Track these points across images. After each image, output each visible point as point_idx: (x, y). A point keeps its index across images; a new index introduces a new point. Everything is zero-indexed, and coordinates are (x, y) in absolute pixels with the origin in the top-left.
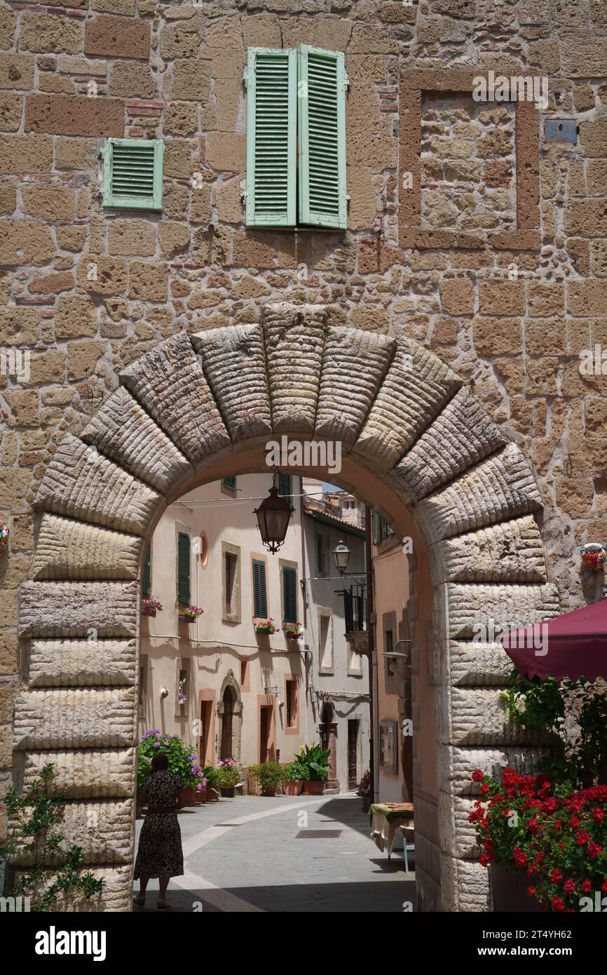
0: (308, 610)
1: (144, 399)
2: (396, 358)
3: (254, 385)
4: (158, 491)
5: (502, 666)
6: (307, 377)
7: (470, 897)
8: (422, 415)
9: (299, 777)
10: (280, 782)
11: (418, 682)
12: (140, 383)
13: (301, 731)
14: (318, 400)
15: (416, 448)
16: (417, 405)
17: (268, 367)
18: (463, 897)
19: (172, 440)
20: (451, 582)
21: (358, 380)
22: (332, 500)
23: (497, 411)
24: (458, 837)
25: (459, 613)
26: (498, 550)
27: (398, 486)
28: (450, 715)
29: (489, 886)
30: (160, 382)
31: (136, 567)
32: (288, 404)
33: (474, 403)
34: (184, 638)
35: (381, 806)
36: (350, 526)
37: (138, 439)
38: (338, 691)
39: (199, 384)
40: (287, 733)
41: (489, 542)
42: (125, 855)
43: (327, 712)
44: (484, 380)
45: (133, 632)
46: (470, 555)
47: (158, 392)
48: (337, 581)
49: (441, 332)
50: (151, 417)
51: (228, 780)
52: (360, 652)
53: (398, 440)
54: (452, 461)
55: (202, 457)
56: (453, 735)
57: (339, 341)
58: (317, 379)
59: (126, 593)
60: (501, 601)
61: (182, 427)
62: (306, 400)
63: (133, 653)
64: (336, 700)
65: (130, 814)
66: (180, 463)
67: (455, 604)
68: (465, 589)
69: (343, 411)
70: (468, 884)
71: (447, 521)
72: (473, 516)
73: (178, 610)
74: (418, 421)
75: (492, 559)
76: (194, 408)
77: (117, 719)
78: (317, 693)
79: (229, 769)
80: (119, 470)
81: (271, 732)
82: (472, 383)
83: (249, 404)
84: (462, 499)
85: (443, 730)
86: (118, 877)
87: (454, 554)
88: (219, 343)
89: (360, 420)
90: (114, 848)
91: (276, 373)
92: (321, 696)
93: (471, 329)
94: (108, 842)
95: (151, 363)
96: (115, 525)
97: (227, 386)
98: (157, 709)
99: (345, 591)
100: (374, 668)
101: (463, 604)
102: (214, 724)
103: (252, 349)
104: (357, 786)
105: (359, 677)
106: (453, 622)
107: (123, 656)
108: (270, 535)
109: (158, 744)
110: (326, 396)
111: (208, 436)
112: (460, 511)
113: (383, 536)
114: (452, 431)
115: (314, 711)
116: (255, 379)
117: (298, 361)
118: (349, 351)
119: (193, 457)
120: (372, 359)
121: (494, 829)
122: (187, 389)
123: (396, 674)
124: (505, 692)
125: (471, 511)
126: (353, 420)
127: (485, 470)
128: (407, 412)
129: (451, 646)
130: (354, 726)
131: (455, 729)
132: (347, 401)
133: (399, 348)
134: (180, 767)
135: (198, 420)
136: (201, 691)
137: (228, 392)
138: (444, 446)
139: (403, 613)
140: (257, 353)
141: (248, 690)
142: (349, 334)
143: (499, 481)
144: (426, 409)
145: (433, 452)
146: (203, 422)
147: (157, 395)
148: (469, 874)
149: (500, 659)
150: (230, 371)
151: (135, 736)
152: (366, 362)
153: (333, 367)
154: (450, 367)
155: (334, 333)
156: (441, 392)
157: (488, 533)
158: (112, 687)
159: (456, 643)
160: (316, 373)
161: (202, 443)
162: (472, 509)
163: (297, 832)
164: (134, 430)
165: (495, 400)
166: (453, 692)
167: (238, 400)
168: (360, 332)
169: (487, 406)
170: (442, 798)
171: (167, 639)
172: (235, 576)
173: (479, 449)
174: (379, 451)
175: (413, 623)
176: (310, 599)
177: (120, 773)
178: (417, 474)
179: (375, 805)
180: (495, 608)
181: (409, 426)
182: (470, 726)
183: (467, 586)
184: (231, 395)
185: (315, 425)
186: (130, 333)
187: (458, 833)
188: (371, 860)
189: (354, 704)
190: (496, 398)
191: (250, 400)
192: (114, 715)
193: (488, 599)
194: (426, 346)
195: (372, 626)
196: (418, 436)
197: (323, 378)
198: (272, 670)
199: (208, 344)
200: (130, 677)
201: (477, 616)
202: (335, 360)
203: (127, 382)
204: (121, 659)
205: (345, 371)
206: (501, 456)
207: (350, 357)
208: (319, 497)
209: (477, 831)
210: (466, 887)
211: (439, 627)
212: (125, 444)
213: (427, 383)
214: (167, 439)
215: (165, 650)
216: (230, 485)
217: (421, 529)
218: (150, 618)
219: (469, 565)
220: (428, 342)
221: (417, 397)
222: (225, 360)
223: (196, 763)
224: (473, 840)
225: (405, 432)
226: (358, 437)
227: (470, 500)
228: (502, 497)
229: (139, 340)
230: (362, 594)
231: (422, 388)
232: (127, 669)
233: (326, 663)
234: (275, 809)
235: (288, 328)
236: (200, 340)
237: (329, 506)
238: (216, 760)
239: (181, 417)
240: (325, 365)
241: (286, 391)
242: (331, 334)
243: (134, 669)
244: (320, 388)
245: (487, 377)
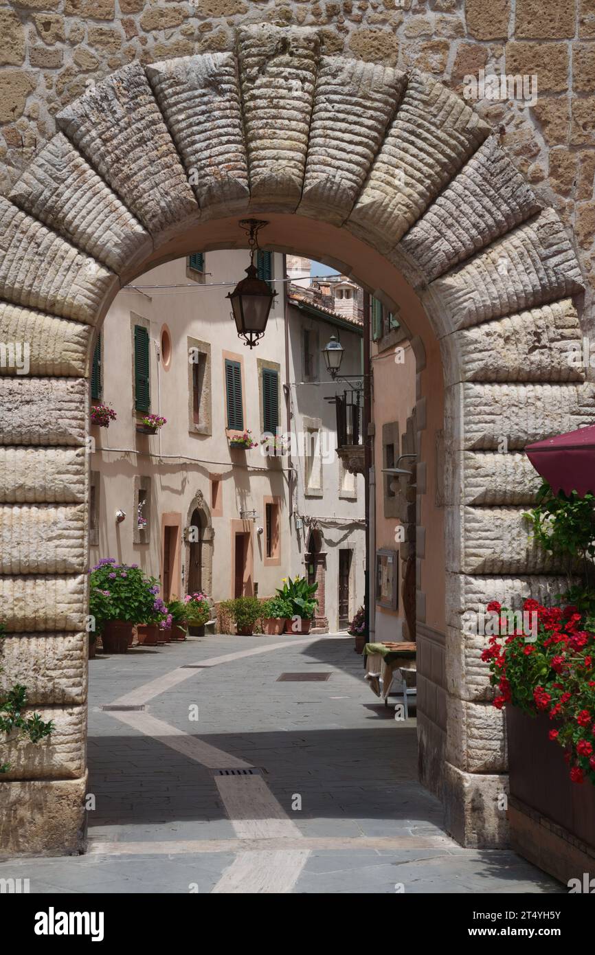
0: (292, 421)
1: (88, 150)
2: (406, 99)
3: (227, 134)
4: (109, 268)
5: (527, 481)
6: (294, 123)
7: (481, 743)
8: (437, 173)
9: (281, 614)
10: (259, 620)
11: (424, 504)
12: (83, 128)
13: (283, 560)
14: (307, 155)
15: (428, 216)
16: (431, 161)
17: (244, 110)
18: (472, 742)
19: (124, 204)
20: (468, 381)
21: (357, 128)
22: (322, 288)
23: (532, 168)
24: (469, 678)
25: (477, 418)
26: (526, 343)
27: (406, 263)
28: (462, 540)
29: (503, 731)
30: (108, 129)
31: (83, 361)
32: (269, 158)
33: (503, 158)
34: (144, 453)
35: (378, 645)
36: (344, 320)
37: (82, 202)
38: (329, 517)
39: (157, 132)
40: (266, 564)
41: (516, 332)
42: (77, 695)
43: (315, 541)
44: (517, 126)
45: (81, 439)
46: (492, 349)
47: (105, 141)
48: (328, 386)
49: (465, 64)
50: (98, 173)
51: (198, 617)
52: (354, 471)
53: (407, 206)
54: (474, 232)
55: (162, 226)
56: (466, 562)
57: (334, 76)
58: (307, 127)
59: (72, 393)
60: (527, 404)
61: (136, 187)
62: (292, 154)
63: (82, 464)
64: (325, 527)
65: (81, 650)
66: (134, 233)
67: (472, 409)
68: (485, 390)
69: (338, 168)
70: (479, 729)
71: (465, 308)
72: (497, 302)
73: (135, 419)
74: (432, 181)
75: (519, 353)
76: (152, 162)
77: (64, 542)
78: (303, 518)
79: (199, 604)
80: (59, 241)
81: (248, 563)
82: (502, 131)
83: (221, 158)
84: (484, 280)
85: (454, 557)
86: (69, 719)
87: (472, 347)
88: (182, 78)
89: (359, 180)
90: (63, 687)
91: (255, 118)
92: (308, 522)
93: (503, 58)
94: (57, 680)
95: (96, 103)
96: (56, 310)
97: (193, 134)
98: (112, 534)
99: (337, 398)
100: (371, 488)
101: (482, 408)
102: (180, 553)
103: (224, 86)
104: (349, 624)
105: (353, 500)
106: (469, 429)
107: (70, 467)
108: (247, 326)
109: (114, 575)
110: (317, 148)
111: (169, 199)
112: (481, 294)
113: (384, 330)
114: (474, 194)
115: (299, 539)
116: (228, 126)
117: (282, 102)
118: (346, 89)
119: (151, 226)
120: (376, 100)
121: (511, 668)
122: (142, 138)
123: (397, 495)
124: (530, 512)
125: (495, 294)
126: (350, 180)
127: (514, 243)
128: (419, 170)
129: (466, 459)
130: (346, 557)
131: (467, 555)
132: (344, 155)
133: (411, 85)
134: (140, 602)
135: (157, 178)
136: (164, 515)
137: (194, 143)
138: (463, 213)
139: (408, 423)
140: (231, 91)
141: (220, 514)
142: (348, 66)
143: (531, 257)
144: (443, 165)
145: (450, 221)
146: (163, 181)
147: (105, 145)
148: (480, 718)
149: (524, 474)
150: (196, 114)
151: (86, 562)
152: (368, 104)
153: (326, 110)
154: (474, 110)
155: (328, 65)
156: (462, 143)
157: (516, 321)
158: (57, 504)
159: (472, 454)
160: (304, 118)
161: (162, 208)
162: (496, 292)
163: (279, 674)
164: (76, 190)
165: (530, 152)
166: (466, 513)
167: (207, 153)
168: (361, 64)
169: (519, 160)
170: (452, 634)
171: (123, 454)
172: (205, 379)
173: (507, 217)
174: (383, 220)
175: (419, 433)
176: (295, 408)
177: (69, 603)
178: (429, 248)
179: (371, 644)
180: (521, 413)
181: (421, 188)
182: (487, 552)
183: (488, 387)
184: (198, 146)
185: (303, 186)
186: (68, 61)
187: (468, 673)
188: (365, 705)
189: (346, 532)
190: (531, 151)
191: (222, 154)
192: (60, 537)
193: (512, 402)
194: (444, 83)
195: (369, 439)
196: (432, 201)
197: (313, 125)
198: (249, 491)
199: (168, 79)
200: (79, 492)
201: (498, 422)
202: (328, 100)
203: (65, 127)
204: (68, 472)
205: (341, 116)
206: (535, 225)
207: (348, 98)
208: (306, 284)
209: (492, 670)
210: (475, 732)
211: (452, 436)
212: (66, 207)
213: (445, 132)
214: (118, 203)
215: (121, 467)
216: (197, 267)
217: (432, 318)
218: (102, 428)
219: (491, 361)
220: (447, 77)
221: (431, 150)
222: (190, 99)
223: (159, 596)
224: (486, 681)
225: (416, 195)
226: (356, 202)
227: (494, 280)
228: (534, 277)
229: (80, 72)
230: (358, 402)
231: (438, 138)
232: (75, 483)
233: (314, 483)
234: (253, 650)
235: (270, 57)
236: (158, 72)
237: (318, 296)
238: (183, 594)
239: (135, 174)
240: (317, 108)
241: (267, 142)
242: (324, 66)
243: (84, 484)
244: (309, 138)
245: (521, 122)
